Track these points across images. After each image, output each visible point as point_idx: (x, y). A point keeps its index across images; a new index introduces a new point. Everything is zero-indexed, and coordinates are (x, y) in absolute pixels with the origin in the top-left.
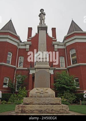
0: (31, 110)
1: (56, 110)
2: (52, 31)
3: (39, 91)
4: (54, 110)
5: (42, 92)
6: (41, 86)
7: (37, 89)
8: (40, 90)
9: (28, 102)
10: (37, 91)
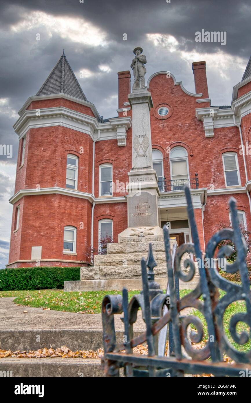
0: (120, 261)
1: (163, 259)
2: (195, 73)
3: (136, 233)
4: (160, 259)
5: (142, 234)
6: (141, 224)
7: (132, 230)
8: (139, 230)
9: (117, 250)
10: (133, 232)
